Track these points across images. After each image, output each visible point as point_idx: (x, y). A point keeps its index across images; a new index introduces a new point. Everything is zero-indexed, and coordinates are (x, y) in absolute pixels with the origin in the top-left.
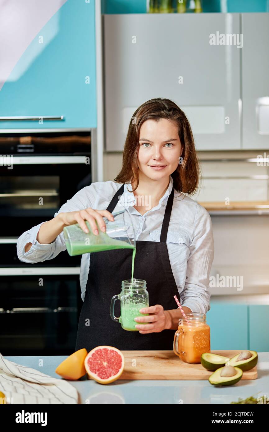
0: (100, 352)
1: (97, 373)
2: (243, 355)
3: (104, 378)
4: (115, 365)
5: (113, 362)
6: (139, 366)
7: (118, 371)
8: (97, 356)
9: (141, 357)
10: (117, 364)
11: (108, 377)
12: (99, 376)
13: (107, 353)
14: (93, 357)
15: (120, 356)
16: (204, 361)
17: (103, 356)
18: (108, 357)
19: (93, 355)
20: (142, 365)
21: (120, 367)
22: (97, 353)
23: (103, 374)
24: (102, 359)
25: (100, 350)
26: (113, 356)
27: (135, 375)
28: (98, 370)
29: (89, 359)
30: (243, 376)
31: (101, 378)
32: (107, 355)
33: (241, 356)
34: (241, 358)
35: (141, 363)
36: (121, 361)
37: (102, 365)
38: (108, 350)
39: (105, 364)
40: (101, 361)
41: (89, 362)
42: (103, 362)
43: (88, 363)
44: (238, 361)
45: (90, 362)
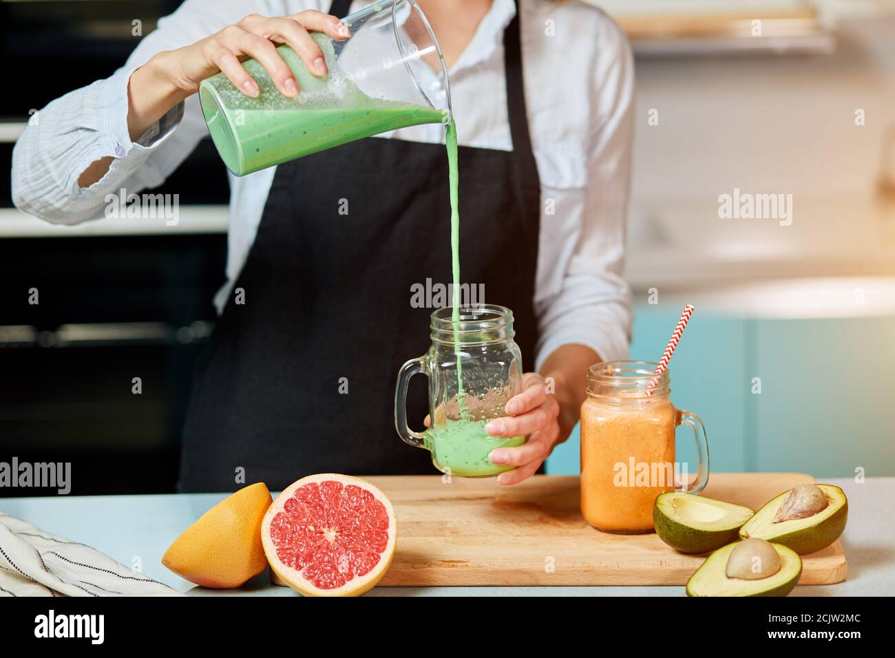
0: (314, 494)
1: (306, 566)
2: (798, 501)
3: (326, 587)
4: (366, 538)
5: (357, 529)
6: (444, 536)
7: (377, 559)
8: (302, 510)
9: (450, 499)
10: (369, 537)
11: (342, 582)
12: (310, 578)
13: (337, 498)
14: (288, 511)
15: (380, 509)
16: (666, 521)
17: (322, 508)
18: (340, 513)
19: (290, 503)
20: (454, 532)
21: (382, 546)
22: (304, 499)
23: (324, 572)
24: (321, 517)
25: (314, 486)
26: (357, 509)
27: (434, 568)
28: (308, 558)
29: (275, 520)
30: (803, 574)
31: (318, 585)
32: (337, 504)
33: (790, 504)
34: (791, 512)
35: (449, 525)
36: (386, 525)
37: (321, 538)
38: (341, 489)
39: (331, 535)
40: (315, 526)
41: (276, 528)
42: (325, 530)
43: (272, 531)
44: (781, 521)
45: (281, 529)
